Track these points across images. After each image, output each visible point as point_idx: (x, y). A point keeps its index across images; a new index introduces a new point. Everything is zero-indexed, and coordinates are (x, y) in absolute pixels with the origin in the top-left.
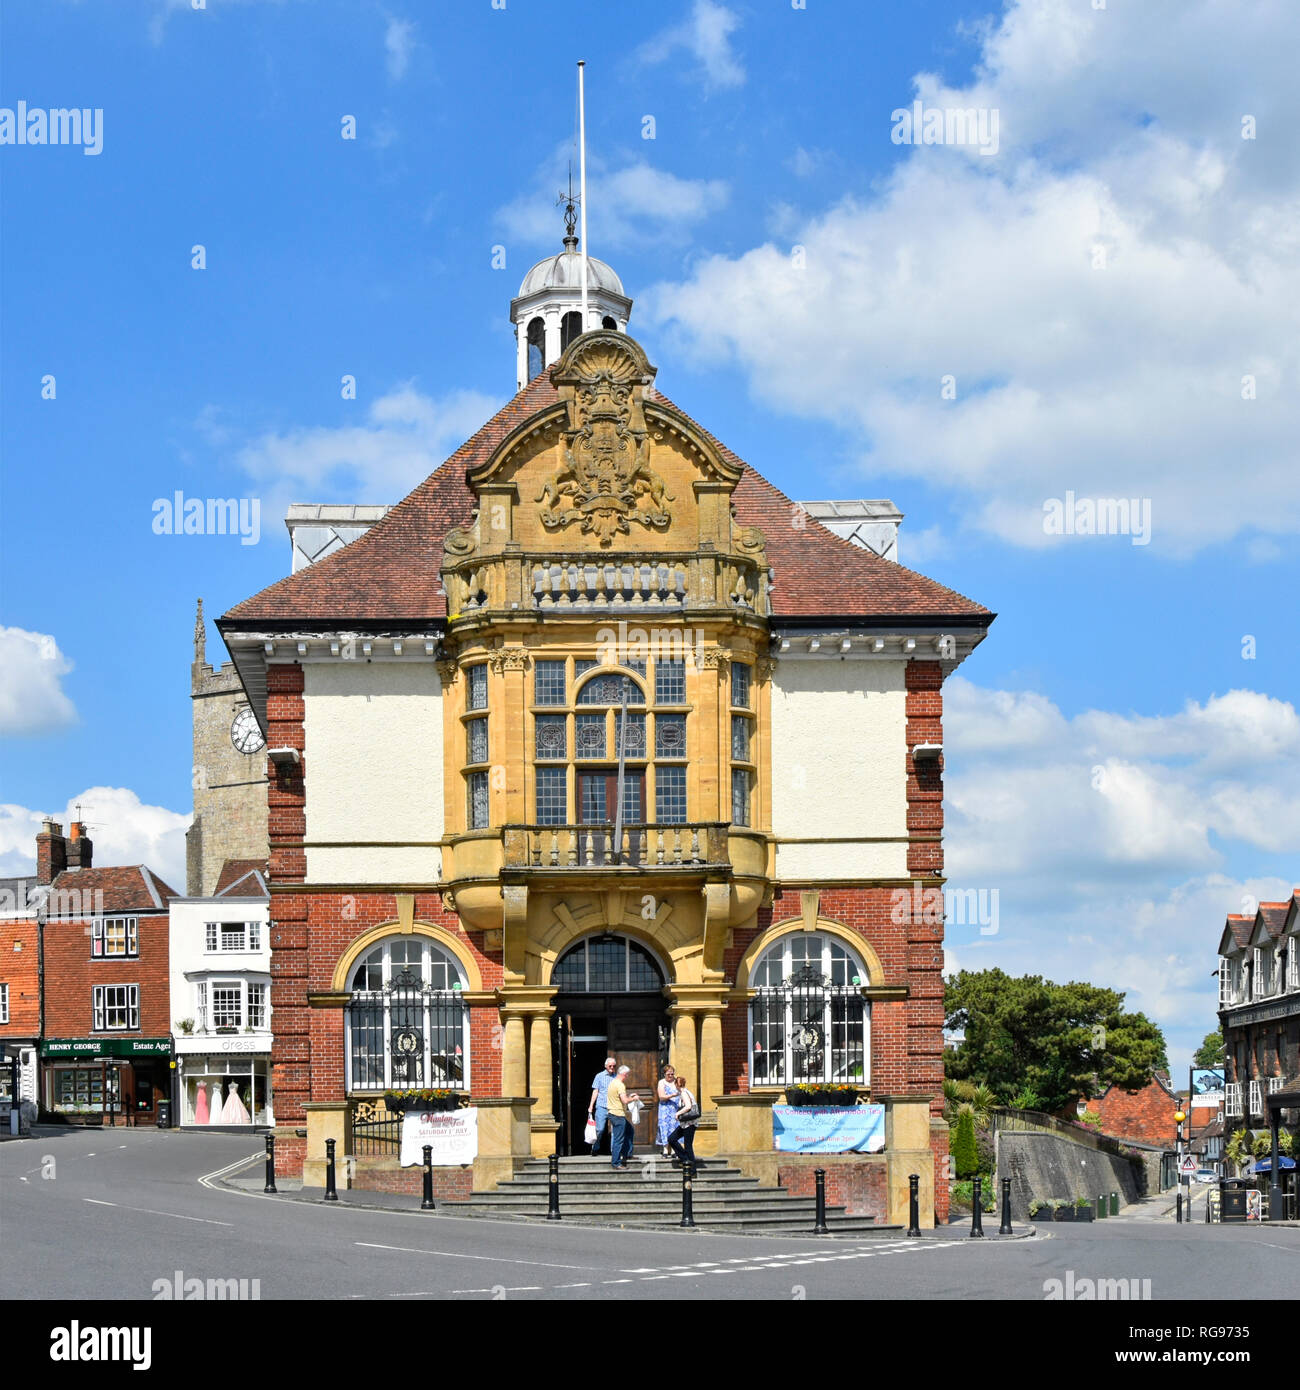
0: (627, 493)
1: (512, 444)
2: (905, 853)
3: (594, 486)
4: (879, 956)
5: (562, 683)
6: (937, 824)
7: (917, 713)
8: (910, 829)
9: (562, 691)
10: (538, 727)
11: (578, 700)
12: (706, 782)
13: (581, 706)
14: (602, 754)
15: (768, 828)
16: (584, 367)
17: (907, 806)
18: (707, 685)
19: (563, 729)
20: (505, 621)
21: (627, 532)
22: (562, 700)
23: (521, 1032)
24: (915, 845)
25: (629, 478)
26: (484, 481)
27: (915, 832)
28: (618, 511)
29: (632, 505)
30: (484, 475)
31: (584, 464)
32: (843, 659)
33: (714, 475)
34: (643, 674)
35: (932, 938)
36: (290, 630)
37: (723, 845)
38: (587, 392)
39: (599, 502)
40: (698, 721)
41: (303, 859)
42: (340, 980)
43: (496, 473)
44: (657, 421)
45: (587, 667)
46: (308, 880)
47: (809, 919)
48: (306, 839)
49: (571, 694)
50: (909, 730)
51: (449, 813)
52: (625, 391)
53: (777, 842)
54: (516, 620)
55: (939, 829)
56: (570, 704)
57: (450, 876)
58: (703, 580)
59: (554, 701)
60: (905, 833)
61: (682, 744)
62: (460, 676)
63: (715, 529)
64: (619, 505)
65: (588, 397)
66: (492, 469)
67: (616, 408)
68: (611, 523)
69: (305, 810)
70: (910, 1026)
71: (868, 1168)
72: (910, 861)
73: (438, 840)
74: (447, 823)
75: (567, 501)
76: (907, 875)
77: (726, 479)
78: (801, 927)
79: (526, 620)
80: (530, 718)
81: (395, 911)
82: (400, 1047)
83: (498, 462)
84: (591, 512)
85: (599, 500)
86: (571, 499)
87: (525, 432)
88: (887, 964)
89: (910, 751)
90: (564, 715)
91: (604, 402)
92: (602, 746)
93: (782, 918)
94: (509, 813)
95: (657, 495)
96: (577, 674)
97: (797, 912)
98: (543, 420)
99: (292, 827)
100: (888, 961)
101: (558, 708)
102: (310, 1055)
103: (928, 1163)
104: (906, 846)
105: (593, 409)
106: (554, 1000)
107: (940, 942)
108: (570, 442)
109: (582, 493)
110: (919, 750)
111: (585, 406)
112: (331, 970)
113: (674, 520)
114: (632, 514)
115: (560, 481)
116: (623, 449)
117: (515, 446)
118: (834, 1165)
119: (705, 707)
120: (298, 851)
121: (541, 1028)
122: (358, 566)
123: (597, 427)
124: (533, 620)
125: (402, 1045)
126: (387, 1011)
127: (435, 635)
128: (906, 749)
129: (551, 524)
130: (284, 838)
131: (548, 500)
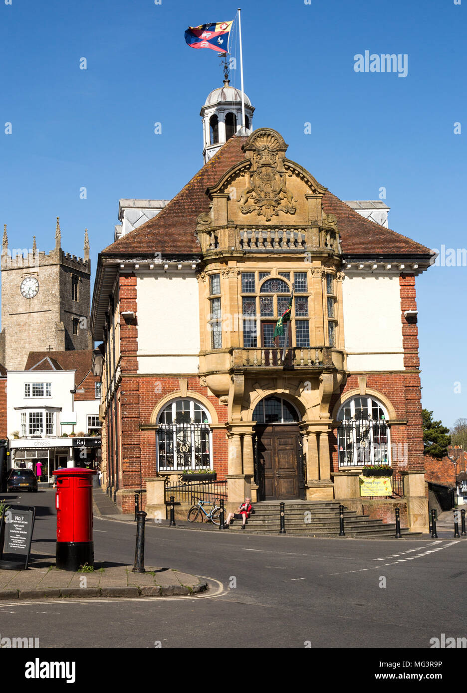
0: (277, 198)
1: (227, 177)
2: (403, 359)
3: (263, 194)
4: (394, 406)
5: (254, 283)
6: (416, 346)
7: (405, 296)
8: (404, 348)
9: (254, 287)
10: (244, 303)
11: (261, 291)
12: (318, 327)
13: (263, 294)
14: (272, 315)
15: (343, 348)
16: (257, 143)
17: (402, 338)
18: (317, 284)
19: (254, 303)
20: (229, 255)
21: (278, 215)
22: (254, 291)
23: (239, 443)
24: (407, 355)
25: (278, 192)
26: (216, 192)
27: (406, 350)
28: (274, 207)
29: (279, 204)
30: (215, 190)
31: (258, 186)
32: (372, 272)
33: (314, 191)
34: (289, 279)
35: (416, 398)
36: (132, 258)
37: (330, 357)
38: (259, 154)
39: (265, 202)
40: (314, 300)
41: (137, 362)
42: (154, 419)
43: (220, 189)
44: (289, 167)
45: (264, 276)
46: (139, 372)
47: (362, 390)
48: (138, 353)
49: (258, 287)
50: (402, 304)
51: (202, 341)
52: (275, 154)
53: (347, 355)
54: (234, 255)
55: (417, 348)
56: (257, 292)
57: (204, 370)
58: (314, 238)
59: (250, 291)
60: (402, 350)
61: (307, 311)
62: (207, 279)
63: (315, 215)
64: (274, 203)
65: (259, 156)
66: (219, 187)
67: (271, 161)
68: (270, 211)
69: (137, 340)
70: (408, 438)
71: (399, 505)
72: (405, 363)
73: (197, 353)
74: (201, 345)
75: (251, 201)
76: (404, 369)
77: (320, 193)
78: (359, 393)
79: (238, 255)
80: (240, 298)
81: (178, 386)
82: (181, 450)
83: (221, 184)
84: (262, 207)
85: (265, 201)
86: (253, 200)
87: (233, 171)
88: (397, 409)
89: (403, 313)
90: (255, 297)
91: (266, 158)
92: (272, 311)
93: (351, 389)
94: (232, 341)
95: (290, 199)
96: (260, 279)
97: (357, 386)
98: (240, 166)
99: (132, 347)
100: (398, 409)
101: (252, 294)
102: (140, 455)
103: (425, 502)
104: (403, 356)
105: (262, 162)
106: (254, 427)
107: (419, 399)
108: (251, 176)
109: (257, 198)
110: (408, 314)
111: (258, 160)
112: (150, 414)
113: (298, 211)
114: (280, 207)
115: (248, 193)
116: (275, 179)
117: (229, 178)
118: (385, 504)
119: (316, 294)
120: (134, 359)
121: (248, 440)
122: (158, 229)
123: (264, 169)
124: (241, 255)
125: (182, 449)
126: (175, 433)
127: (196, 261)
128: (401, 312)
129: (244, 212)
130: (128, 352)
131: (243, 201)
